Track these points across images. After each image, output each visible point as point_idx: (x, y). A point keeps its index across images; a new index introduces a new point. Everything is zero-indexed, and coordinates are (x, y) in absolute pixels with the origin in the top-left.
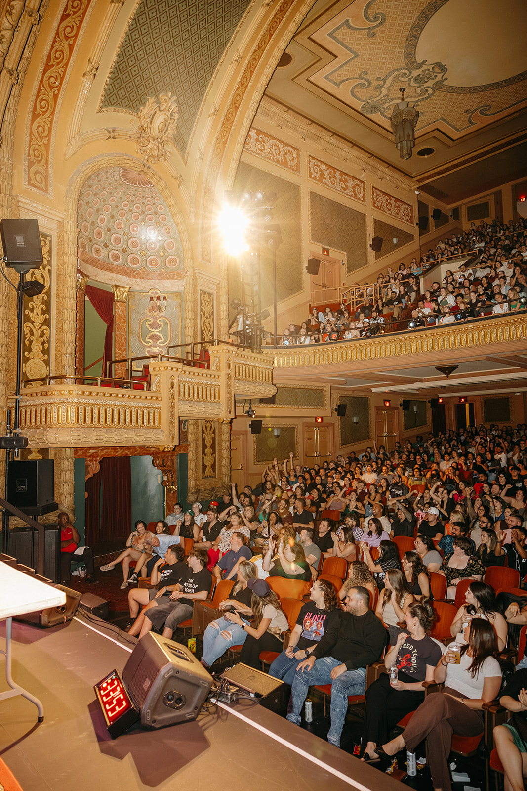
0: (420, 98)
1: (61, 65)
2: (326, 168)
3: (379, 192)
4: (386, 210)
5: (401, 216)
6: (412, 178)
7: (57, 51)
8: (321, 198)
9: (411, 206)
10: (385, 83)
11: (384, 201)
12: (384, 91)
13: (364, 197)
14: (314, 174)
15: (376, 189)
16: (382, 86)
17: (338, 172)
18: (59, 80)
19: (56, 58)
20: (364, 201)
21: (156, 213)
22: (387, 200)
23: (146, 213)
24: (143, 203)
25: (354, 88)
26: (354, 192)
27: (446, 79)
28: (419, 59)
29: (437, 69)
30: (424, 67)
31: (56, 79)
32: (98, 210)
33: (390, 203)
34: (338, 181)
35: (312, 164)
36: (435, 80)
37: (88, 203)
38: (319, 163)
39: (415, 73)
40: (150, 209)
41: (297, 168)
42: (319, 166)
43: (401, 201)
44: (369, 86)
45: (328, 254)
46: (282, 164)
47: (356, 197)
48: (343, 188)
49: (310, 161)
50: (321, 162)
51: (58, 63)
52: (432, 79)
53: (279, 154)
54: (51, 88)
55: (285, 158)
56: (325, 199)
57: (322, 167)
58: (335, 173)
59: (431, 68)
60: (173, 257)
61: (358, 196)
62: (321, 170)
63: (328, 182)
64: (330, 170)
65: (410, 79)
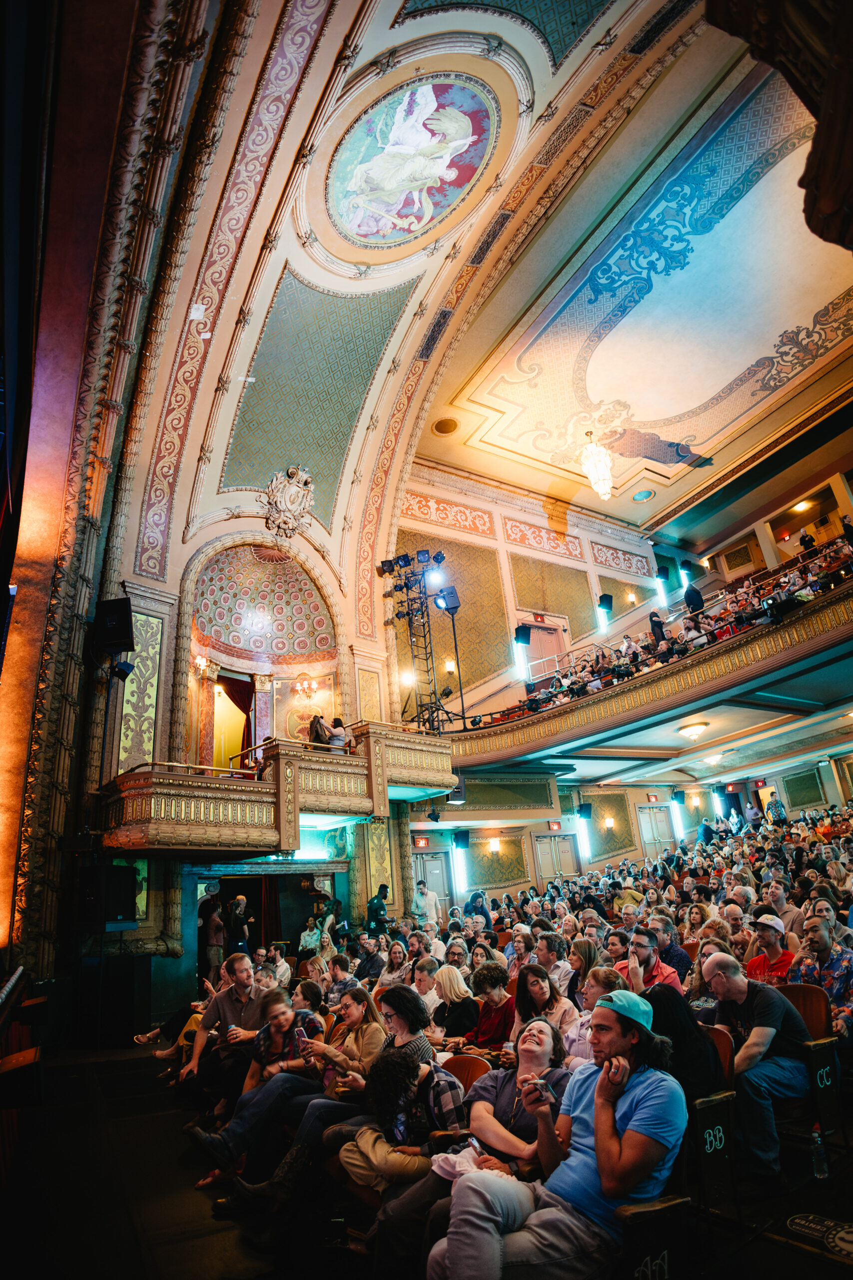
0: (612, 440)
1: (173, 455)
2: (527, 528)
3: (600, 547)
4: (613, 564)
5: (634, 569)
6: (638, 526)
7: (166, 443)
8: (526, 560)
9: (646, 558)
10: (566, 430)
11: (609, 554)
12: (570, 439)
13: (581, 553)
14: (513, 536)
15: (597, 544)
16: (566, 434)
17: (544, 531)
18: (172, 468)
19: (167, 449)
20: (582, 557)
21: (301, 590)
22: (612, 554)
23: (290, 591)
24: (285, 581)
25: (535, 440)
26: (568, 549)
27: (633, 415)
28: (595, 401)
29: (618, 407)
30: (603, 408)
31: (170, 468)
32: (235, 595)
33: (617, 557)
34: (545, 540)
35: (509, 527)
36: (622, 418)
37: (222, 589)
38: (518, 524)
39: (596, 415)
40: (293, 587)
41: (492, 531)
42: (518, 527)
43: (631, 554)
44: (551, 435)
45: (543, 621)
46: (471, 529)
47: (571, 554)
48: (553, 547)
49: (506, 524)
50: (521, 522)
51: (170, 454)
52: (618, 417)
53: (466, 520)
54: (165, 477)
55: (474, 523)
56: (530, 562)
57: (522, 527)
58: (540, 532)
59: (611, 406)
60: (324, 636)
61: (574, 553)
62: (521, 531)
63: (533, 542)
64: (533, 529)
65: (593, 422)
